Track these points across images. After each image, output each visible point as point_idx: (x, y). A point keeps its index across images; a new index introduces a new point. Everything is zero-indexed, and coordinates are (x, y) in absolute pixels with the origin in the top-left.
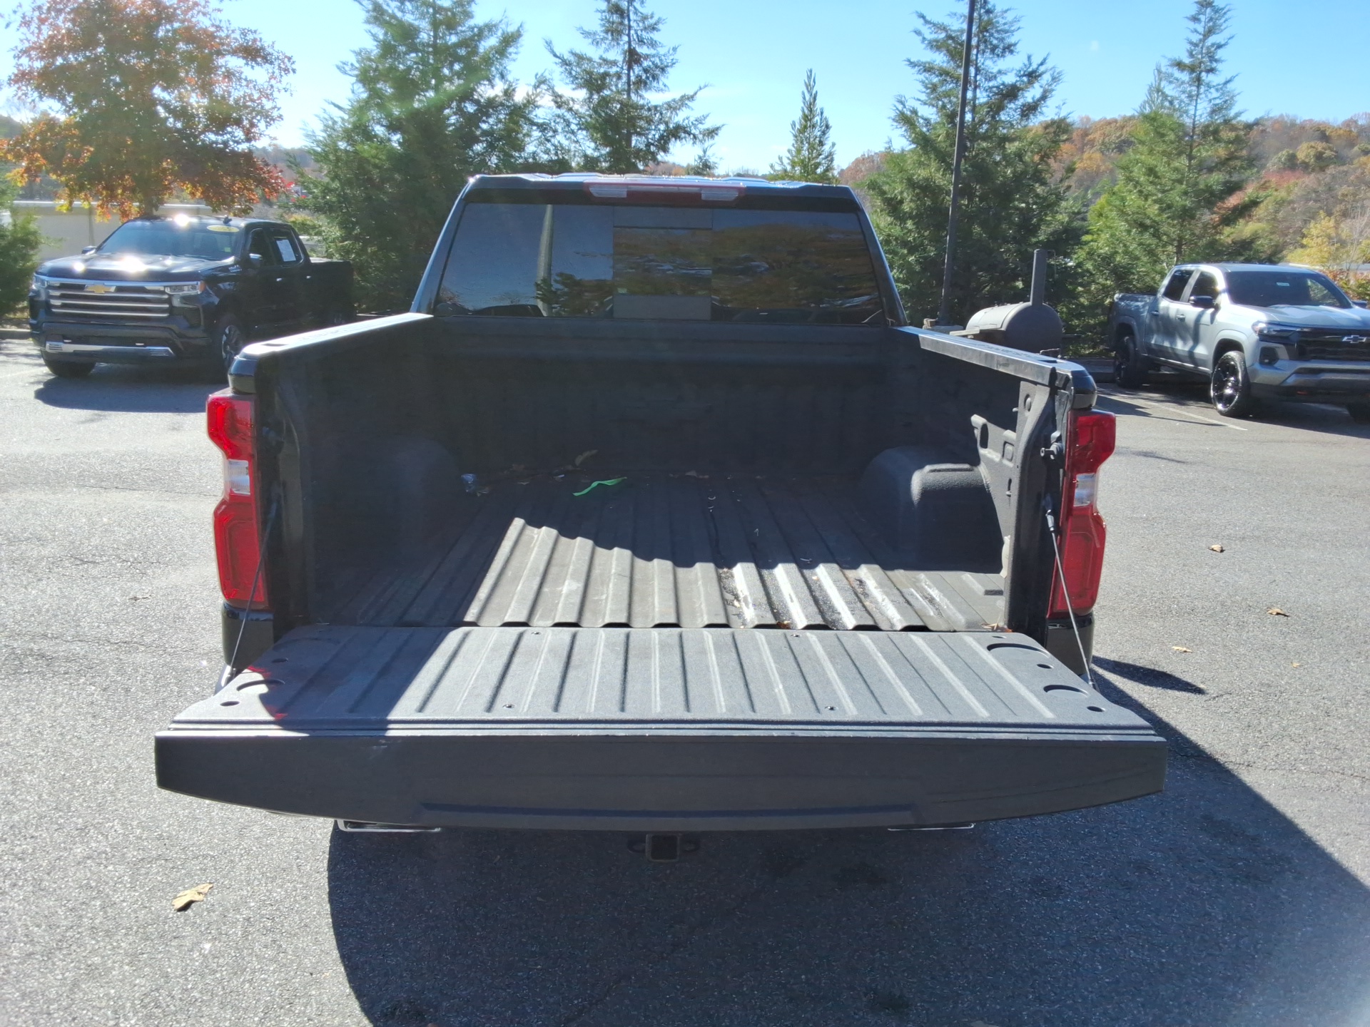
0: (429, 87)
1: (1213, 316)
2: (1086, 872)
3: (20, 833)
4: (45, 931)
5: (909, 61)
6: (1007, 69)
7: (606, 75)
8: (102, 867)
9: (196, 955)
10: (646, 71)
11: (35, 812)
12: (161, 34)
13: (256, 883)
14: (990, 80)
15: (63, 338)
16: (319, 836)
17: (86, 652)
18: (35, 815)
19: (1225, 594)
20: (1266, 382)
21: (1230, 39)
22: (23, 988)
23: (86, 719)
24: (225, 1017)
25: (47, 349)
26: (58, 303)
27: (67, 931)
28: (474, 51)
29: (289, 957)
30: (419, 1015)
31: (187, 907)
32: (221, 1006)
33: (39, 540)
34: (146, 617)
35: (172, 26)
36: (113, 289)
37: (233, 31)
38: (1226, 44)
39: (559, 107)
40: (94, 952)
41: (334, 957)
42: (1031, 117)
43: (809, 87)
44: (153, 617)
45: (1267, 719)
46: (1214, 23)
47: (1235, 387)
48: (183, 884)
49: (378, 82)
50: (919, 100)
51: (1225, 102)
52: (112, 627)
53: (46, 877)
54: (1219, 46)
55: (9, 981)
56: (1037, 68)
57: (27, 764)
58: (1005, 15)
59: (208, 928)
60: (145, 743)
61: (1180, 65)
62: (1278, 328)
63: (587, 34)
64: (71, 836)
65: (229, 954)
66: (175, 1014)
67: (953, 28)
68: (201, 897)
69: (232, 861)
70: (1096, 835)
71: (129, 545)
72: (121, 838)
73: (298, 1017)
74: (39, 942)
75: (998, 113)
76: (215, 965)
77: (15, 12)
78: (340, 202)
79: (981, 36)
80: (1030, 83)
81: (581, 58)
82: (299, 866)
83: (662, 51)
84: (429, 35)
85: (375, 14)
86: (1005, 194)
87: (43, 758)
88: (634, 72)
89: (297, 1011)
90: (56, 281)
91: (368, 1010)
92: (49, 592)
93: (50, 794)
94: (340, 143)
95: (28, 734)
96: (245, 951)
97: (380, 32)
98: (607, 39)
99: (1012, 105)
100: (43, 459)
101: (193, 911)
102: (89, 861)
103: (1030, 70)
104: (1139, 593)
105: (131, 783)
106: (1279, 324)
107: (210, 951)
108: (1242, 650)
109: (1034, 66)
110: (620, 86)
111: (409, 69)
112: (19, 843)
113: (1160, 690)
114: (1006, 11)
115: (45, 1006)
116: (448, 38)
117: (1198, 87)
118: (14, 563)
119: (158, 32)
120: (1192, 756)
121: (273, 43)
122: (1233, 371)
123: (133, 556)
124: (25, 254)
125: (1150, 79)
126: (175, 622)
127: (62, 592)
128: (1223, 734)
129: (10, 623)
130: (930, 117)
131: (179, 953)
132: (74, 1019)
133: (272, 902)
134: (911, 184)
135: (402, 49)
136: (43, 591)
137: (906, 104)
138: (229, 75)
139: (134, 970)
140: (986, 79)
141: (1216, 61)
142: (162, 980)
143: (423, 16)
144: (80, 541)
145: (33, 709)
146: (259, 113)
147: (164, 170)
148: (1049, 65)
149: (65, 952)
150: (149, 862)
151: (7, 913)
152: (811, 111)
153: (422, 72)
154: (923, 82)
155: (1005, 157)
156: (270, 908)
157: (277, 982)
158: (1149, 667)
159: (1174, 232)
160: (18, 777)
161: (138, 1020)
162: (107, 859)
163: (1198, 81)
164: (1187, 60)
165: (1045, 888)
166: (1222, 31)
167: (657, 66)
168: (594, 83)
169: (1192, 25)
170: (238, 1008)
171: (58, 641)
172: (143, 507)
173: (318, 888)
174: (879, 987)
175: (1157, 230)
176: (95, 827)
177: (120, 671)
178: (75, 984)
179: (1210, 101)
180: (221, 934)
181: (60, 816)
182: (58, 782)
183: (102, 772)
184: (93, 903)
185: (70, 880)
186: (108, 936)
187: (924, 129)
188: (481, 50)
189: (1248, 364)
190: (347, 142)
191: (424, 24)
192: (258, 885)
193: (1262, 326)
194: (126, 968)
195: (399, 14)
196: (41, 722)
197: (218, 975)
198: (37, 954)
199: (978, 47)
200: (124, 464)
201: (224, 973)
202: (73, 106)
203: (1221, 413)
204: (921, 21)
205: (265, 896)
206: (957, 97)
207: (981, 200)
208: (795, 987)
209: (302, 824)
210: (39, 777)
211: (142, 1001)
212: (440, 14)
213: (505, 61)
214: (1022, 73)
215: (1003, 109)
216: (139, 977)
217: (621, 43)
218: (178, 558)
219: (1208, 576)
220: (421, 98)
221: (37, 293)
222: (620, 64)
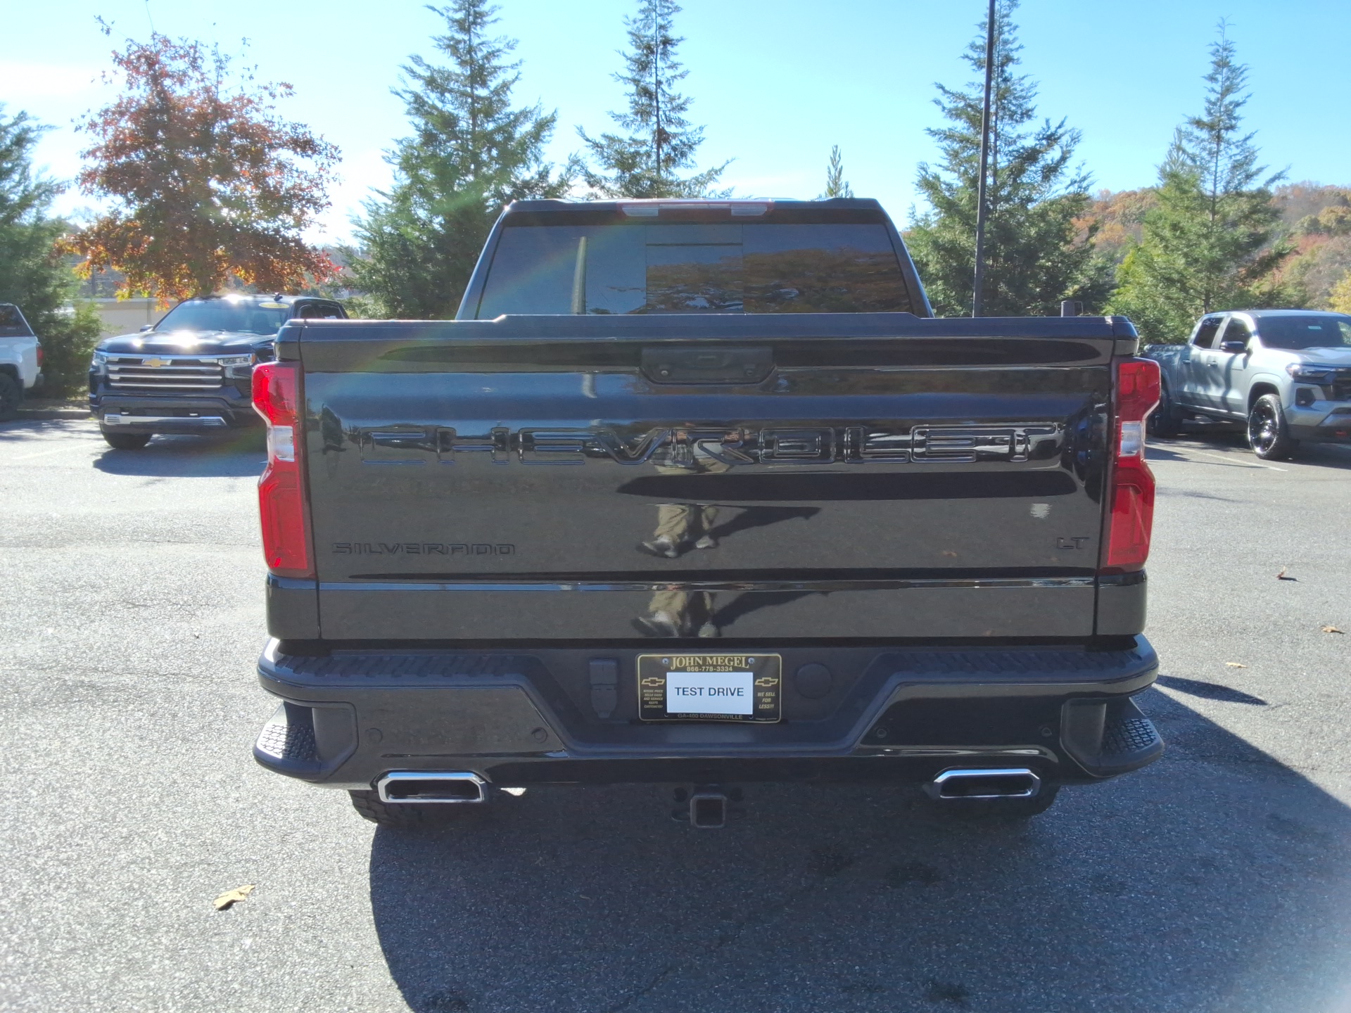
0: (468, 171)
1: (1245, 362)
2: (1149, 869)
3: (66, 841)
4: (88, 928)
5: (929, 129)
6: (1026, 133)
7: (637, 153)
8: (145, 870)
9: (236, 949)
10: (674, 149)
11: (81, 823)
12: (217, 130)
13: (298, 884)
14: (1010, 144)
15: (121, 410)
16: (361, 842)
17: (135, 683)
18: (81, 825)
19: (1277, 615)
20: (1304, 423)
21: (1248, 97)
22: (65, 980)
23: (133, 740)
24: (264, 1007)
25: (106, 422)
26: (117, 377)
27: (108, 929)
28: (510, 137)
29: (330, 951)
30: (462, 1004)
31: (228, 906)
32: (261, 997)
33: (93, 587)
34: (194, 652)
35: (227, 122)
36: (169, 363)
37: (284, 126)
38: (1244, 102)
39: (592, 186)
40: (135, 948)
41: (375, 952)
42: (1052, 178)
43: (834, 161)
44: (201, 652)
45: (1329, 726)
46: (1231, 82)
47: (1272, 429)
48: (225, 886)
49: (420, 169)
50: (940, 166)
51: (1246, 157)
52: (161, 661)
53: (89, 880)
54: (1238, 105)
55: (52, 974)
56: (1056, 131)
57: (74, 780)
58: (1022, 82)
59: (248, 926)
60: (191, 761)
61: (1199, 123)
62: (1312, 369)
63: (617, 117)
64: (116, 844)
65: (270, 949)
66: (214, 1003)
67: (972, 97)
68: (243, 897)
69: (274, 865)
70: (1157, 835)
71: (180, 590)
72: (165, 845)
73: (338, 1007)
74: (80, 939)
75: (1018, 176)
76: (255, 959)
77: (83, 116)
78: (385, 282)
79: (999, 103)
80: (1050, 146)
81: (611, 139)
82: (340, 869)
83: (689, 129)
84: (468, 123)
85: (416, 106)
86: (1030, 254)
87: (90, 775)
88: (663, 151)
89: (337, 1001)
90: (115, 357)
91: (410, 999)
92: (100, 632)
93: (96, 807)
94: (385, 228)
95: (77, 755)
96: (286, 946)
97: (421, 122)
98: (637, 120)
99: (1033, 168)
100: (99, 518)
101: (235, 910)
102: (132, 866)
103: (1049, 133)
104: (1188, 615)
105: (176, 796)
106: (1313, 365)
107: (251, 947)
108: (1298, 665)
109: (1053, 129)
110: (650, 164)
111: (451, 155)
112: (64, 850)
113: (1216, 702)
114: (1023, 78)
115: (86, 997)
116: (486, 125)
117: (1218, 144)
118: (68, 608)
119: (214, 128)
120: (1254, 761)
121: (322, 136)
122: (1270, 414)
123: (182, 599)
124: (87, 342)
125: (1171, 137)
126: (222, 655)
127: (113, 632)
128: (1285, 740)
129: (63, 659)
130: (952, 182)
131: (220, 948)
132: (114, 1008)
133: (314, 901)
134: (937, 246)
135: (444, 137)
136: (95, 632)
137: (928, 171)
138: (281, 167)
139: (174, 965)
140: (1006, 144)
141: (1235, 118)
142: (202, 973)
143: (462, 105)
144: (133, 587)
145: (82, 732)
146: (308, 201)
147: (219, 258)
148: (1067, 126)
149: (106, 948)
150: (193, 866)
151: (51, 912)
152: (836, 184)
153: (462, 158)
154: (945, 149)
155: (1028, 216)
156: (312, 907)
157: (318, 974)
158: (1204, 681)
159: (1201, 286)
160: (65, 792)
161: (177, 1009)
162: (150, 864)
163: (1219, 138)
164: (1206, 119)
165: (1107, 884)
166: (1240, 89)
167: (685, 145)
168: (625, 162)
169: (1210, 85)
170: (278, 999)
171: (108, 674)
172: (194, 557)
173: (360, 888)
174: (937, 978)
175: (1183, 284)
176: (140, 836)
177: (168, 699)
178: (116, 976)
179: (1231, 157)
180: (261, 931)
181: (105, 826)
182: (104, 796)
183: (148, 786)
184: (135, 903)
185: (113, 883)
186: (149, 933)
187: (947, 194)
188: (517, 135)
189: (1283, 407)
190: (391, 226)
191: (463, 113)
192: (299, 886)
193: (1296, 367)
194: (167, 962)
195: (439, 105)
196: (89, 744)
197: (258, 968)
198: (79, 949)
199: (996, 114)
200: (177, 521)
201: (265, 966)
202: (135, 198)
203: (1260, 457)
204: (941, 91)
205: (306, 895)
206: (978, 163)
207: (1006, 260)
208: (849, 977)
209: (344, 831)
210: (85, 792)
211: (182, 992)
212: (478, 103)
213: (540, 145)
214: (1041, 136)
215: (1024, 172)
216: (179, 970)
217: (650, 123)
218: (227, 600)
219: (1258, 599)
220: (461, 182)
221: (97, 369)
222: (649, 143)
